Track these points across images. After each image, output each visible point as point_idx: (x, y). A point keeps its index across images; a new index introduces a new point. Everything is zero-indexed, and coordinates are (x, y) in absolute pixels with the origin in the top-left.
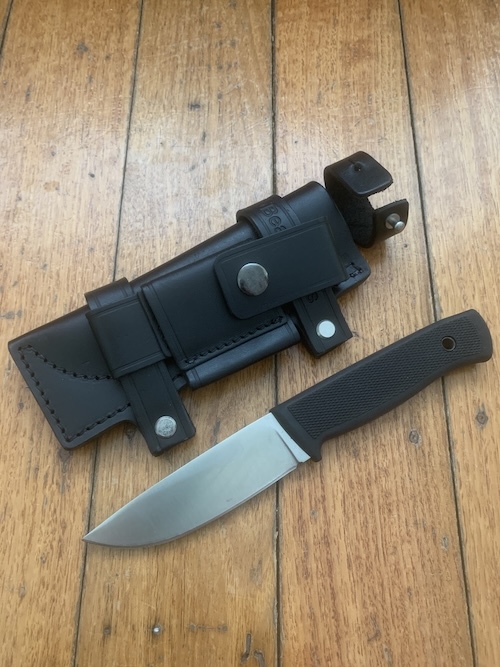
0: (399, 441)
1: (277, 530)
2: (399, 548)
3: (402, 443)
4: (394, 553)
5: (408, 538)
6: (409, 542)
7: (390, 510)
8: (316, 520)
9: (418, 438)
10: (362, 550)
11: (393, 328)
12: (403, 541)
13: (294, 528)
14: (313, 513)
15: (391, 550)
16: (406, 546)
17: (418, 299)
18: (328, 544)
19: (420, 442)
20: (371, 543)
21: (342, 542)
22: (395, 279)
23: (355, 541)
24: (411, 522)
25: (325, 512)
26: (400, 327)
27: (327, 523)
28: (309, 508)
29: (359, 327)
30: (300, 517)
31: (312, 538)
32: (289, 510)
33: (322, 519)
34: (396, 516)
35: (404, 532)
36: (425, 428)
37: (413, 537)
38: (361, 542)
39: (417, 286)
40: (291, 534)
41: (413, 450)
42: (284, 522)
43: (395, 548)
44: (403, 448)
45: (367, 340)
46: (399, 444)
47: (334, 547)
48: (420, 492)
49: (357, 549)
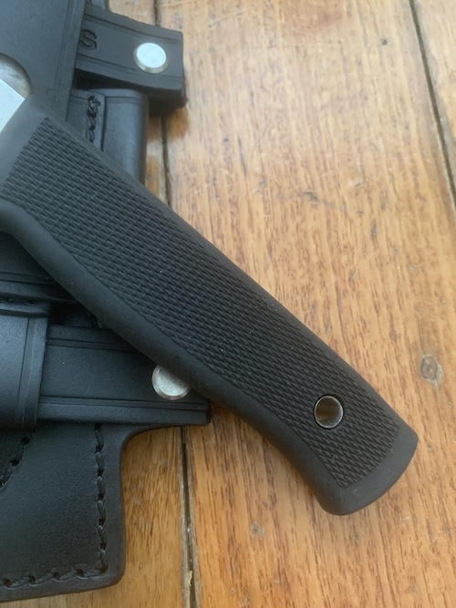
0: (403, 380)
1: (191, 567)
2: (420, 579)
3: (410, 383)
4: (411, 589)
5: (433, 556)
6: (437, 564)
7: (396, 508)
8: (261, 543)
9: (436, 370)
10: (352, 589)
11: (376, 179)
12: (426, 564)
13: (222, 561)
14: (255, 531)
15: (405, 584)
16: (433, 573)
17: (413, 127)
18: (287, 586)
19: (440, 375)
20: (368, 575)
21: (312, 576)
22: (371, 98)
23: (337, 575)
24: (437, 527)
25: (277, 525)
26: (387, 178)
27: (283, 547)
28: (247, 522)
29: (318, 183)
30: (232, 539)
31: (256, 574)
32: (210, 528)
33: (272, 538)
34: (408, 518)
35: (426, 545)
36: (448, 350)
37: (444, 554)
38: (349, 576)
39: (408, 104)
40: (217, 573)
41: (429, 391)
42: (200, 552)
43: (412, 579)
44: (411, 391)
45: (332, 205)
46: (404, 385)
47: (298, 590)
48: (448, 469)
49: (342, 589)
